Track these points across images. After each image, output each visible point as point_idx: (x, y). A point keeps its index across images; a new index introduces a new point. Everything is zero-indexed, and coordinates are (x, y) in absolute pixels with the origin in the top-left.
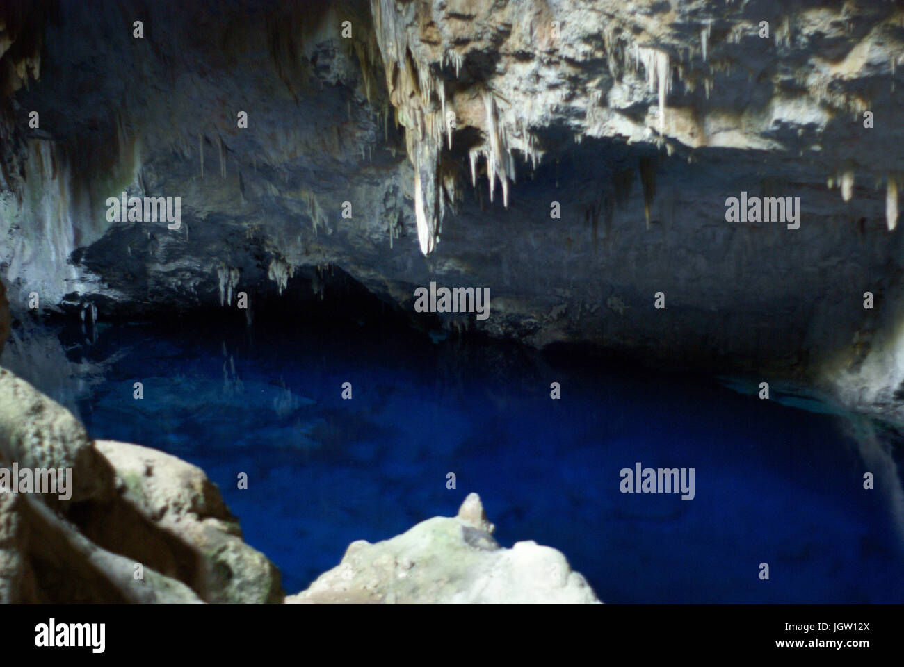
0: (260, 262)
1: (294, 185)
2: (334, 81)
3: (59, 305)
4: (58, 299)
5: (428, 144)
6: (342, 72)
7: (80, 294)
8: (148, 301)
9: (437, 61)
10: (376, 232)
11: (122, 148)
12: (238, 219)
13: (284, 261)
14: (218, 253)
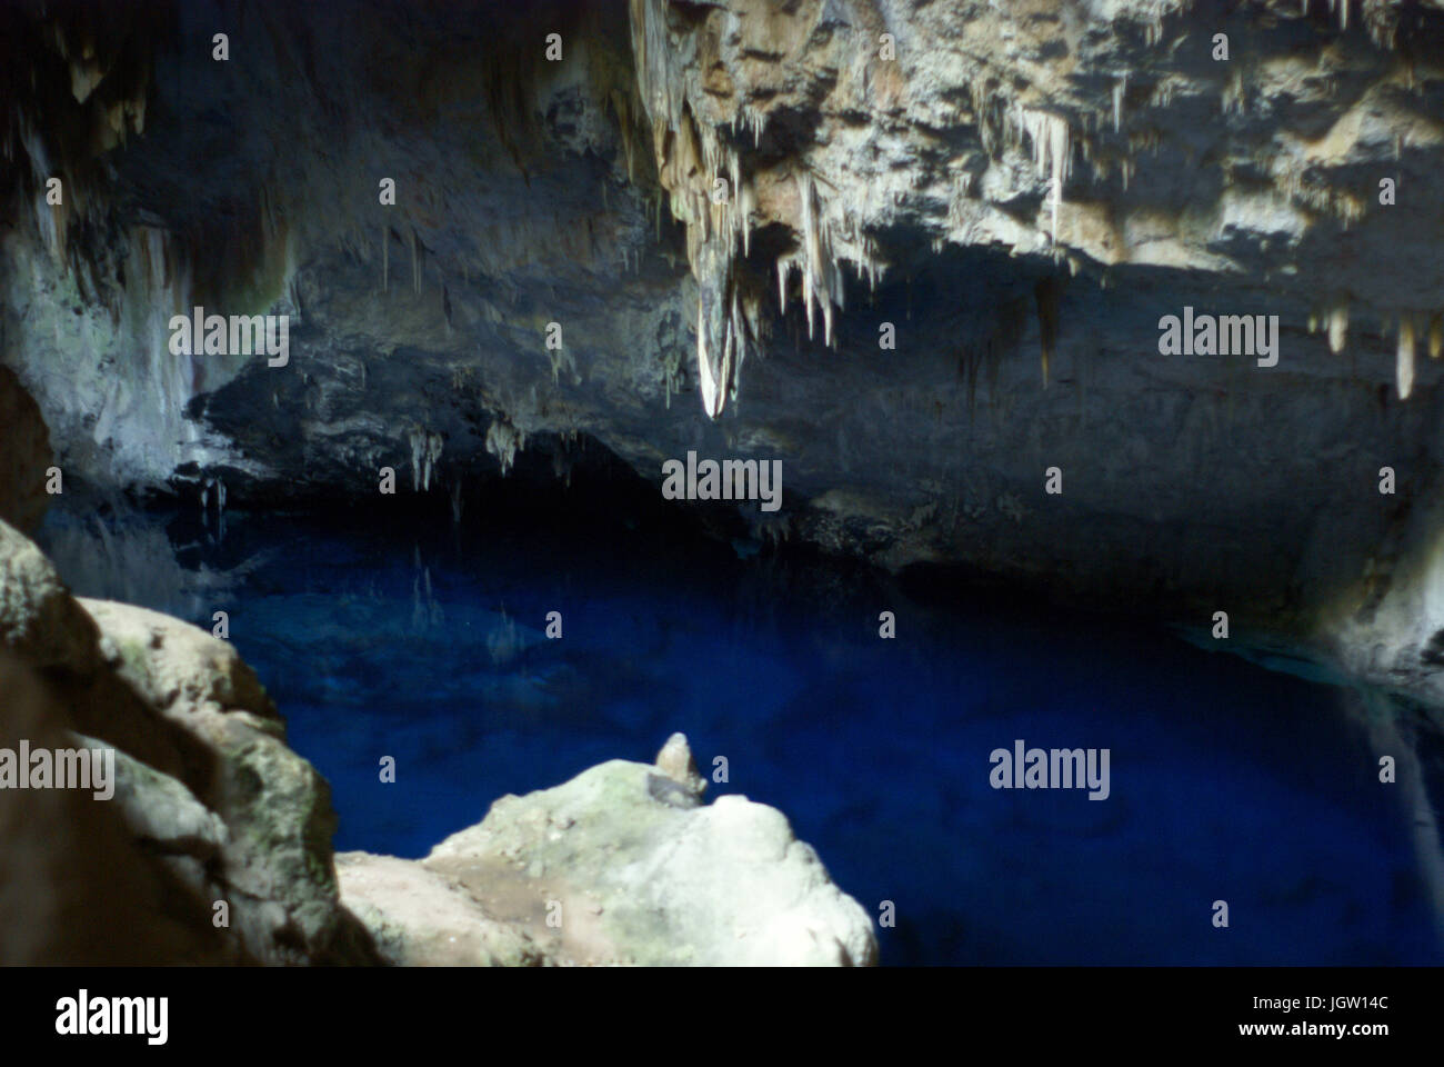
0: (473, 425)
1: (525, 307)
2: (581, 150)
3: (169, 482)
4: (167, 472)
5: (715, 249)
6: (593, 136)
7: (201, 465)
8: (303, 479)
9: (727, 121)
10: (647, 383)
11: (269, 244)
12: (441, 357)
13: (509, 424)
14: (410, 410)
